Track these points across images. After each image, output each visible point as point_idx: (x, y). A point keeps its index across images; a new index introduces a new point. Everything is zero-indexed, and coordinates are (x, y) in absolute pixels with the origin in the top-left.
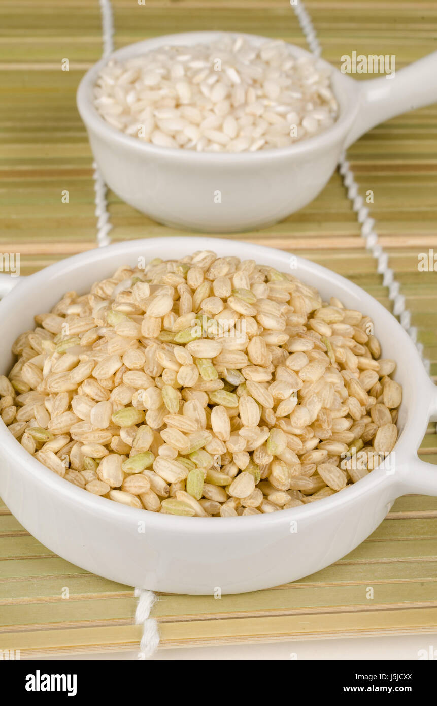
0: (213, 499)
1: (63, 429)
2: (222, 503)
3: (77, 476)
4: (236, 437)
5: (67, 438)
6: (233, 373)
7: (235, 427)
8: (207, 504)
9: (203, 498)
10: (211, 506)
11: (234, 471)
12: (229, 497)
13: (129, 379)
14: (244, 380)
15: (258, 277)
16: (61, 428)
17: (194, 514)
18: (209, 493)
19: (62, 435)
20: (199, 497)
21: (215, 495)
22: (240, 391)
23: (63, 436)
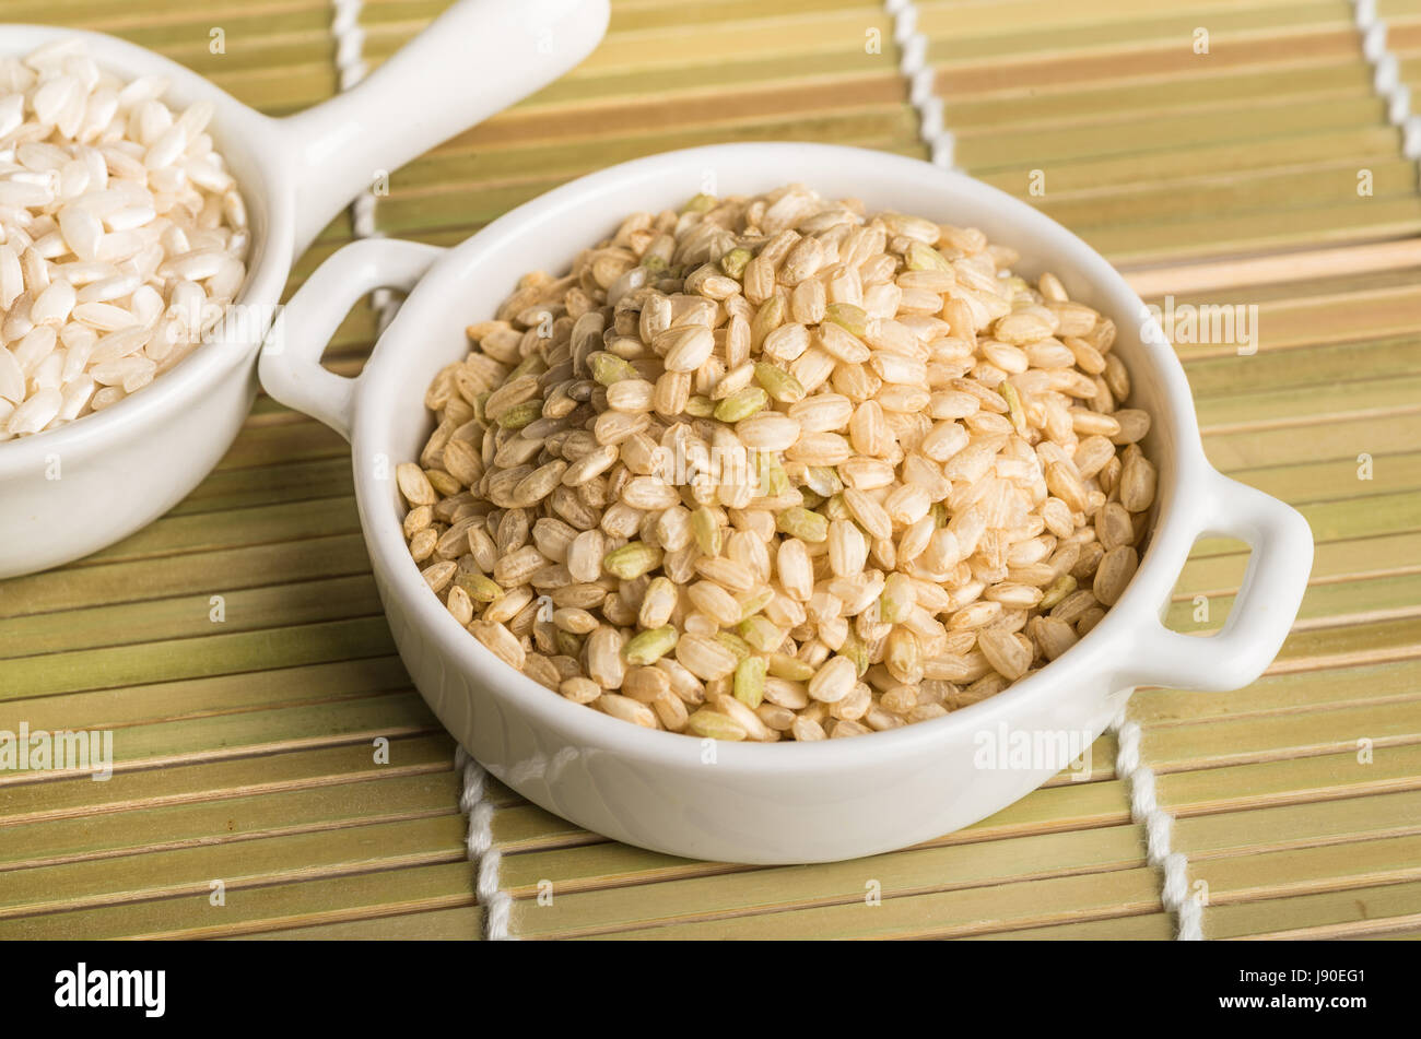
0: (782, 704)
1: (521, 579)
2: (797, 712)
3: (545, 665)
4: (823, 595)
5: (527, 594)
6: (821, 474)
7: (823, 573)
8: (770, 713)
9: (765, 702)
10: (778, 716)
11: (820, 654)
12: (811, 701)
13: (632, 496)
14: (841, 487)
15: (881, 268)
16: (517, 577)
17: (744, 735)
18: (773, 694)
19: (518, 588)
20: (755, 705)
21: (786, 696)
22: (834, 509)
23: (521, 590)
